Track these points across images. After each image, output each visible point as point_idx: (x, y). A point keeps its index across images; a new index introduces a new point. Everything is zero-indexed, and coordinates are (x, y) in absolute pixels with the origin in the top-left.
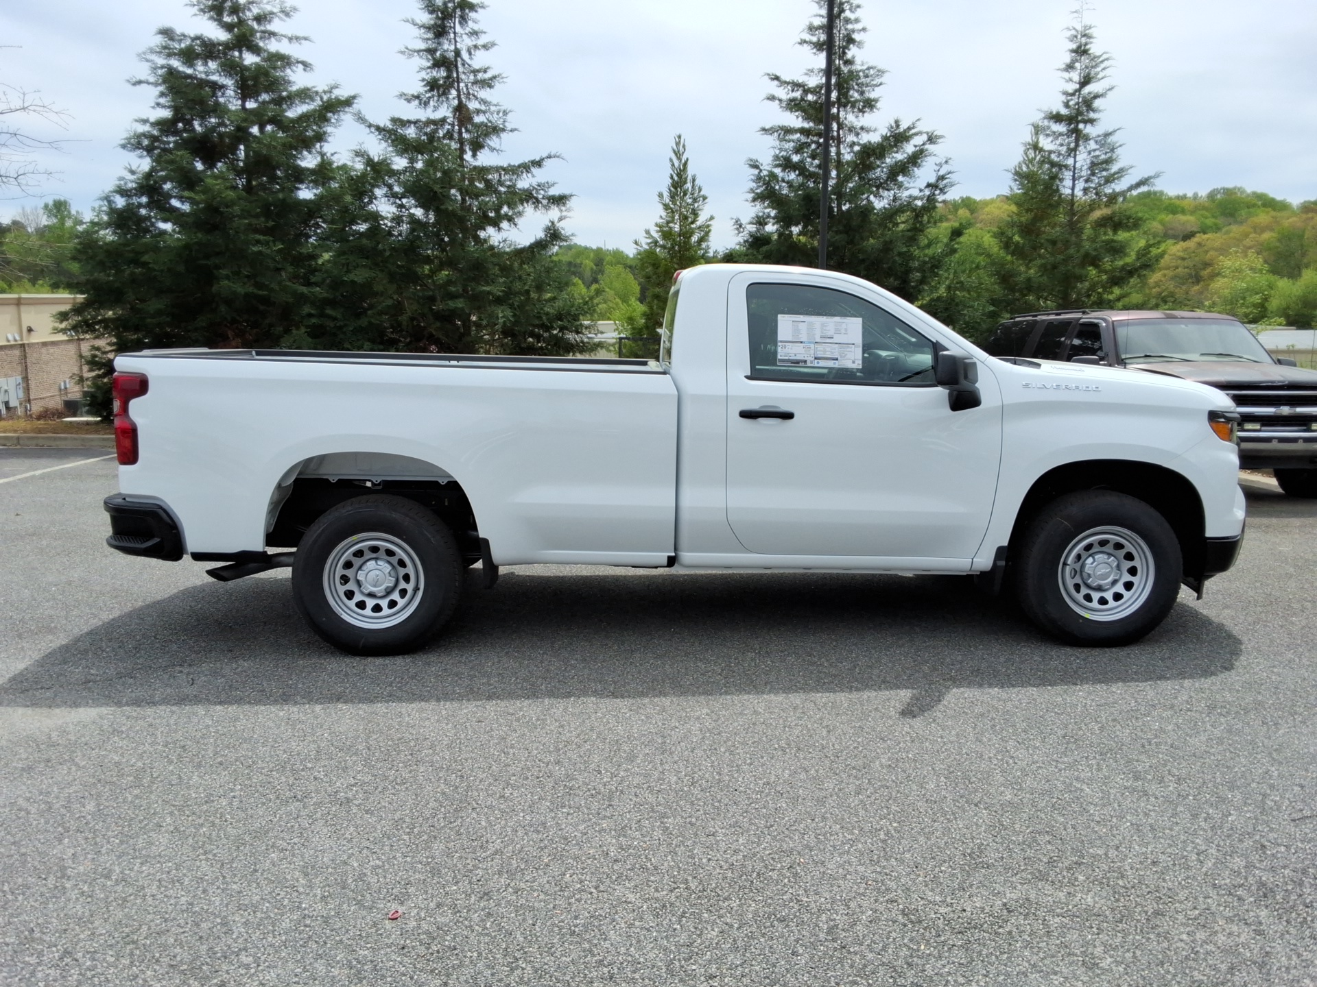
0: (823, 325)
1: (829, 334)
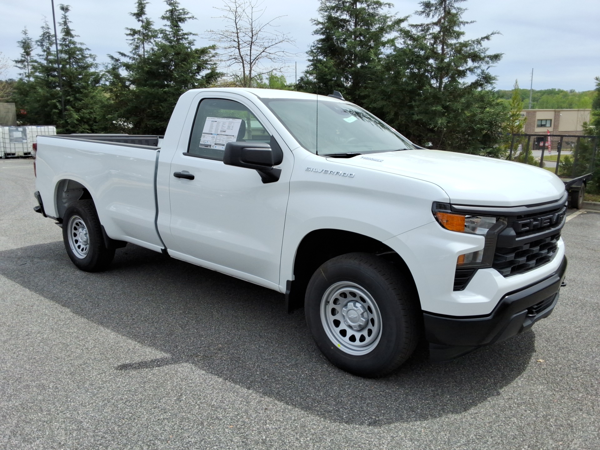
0: (224, 123)
1: (225, 129)
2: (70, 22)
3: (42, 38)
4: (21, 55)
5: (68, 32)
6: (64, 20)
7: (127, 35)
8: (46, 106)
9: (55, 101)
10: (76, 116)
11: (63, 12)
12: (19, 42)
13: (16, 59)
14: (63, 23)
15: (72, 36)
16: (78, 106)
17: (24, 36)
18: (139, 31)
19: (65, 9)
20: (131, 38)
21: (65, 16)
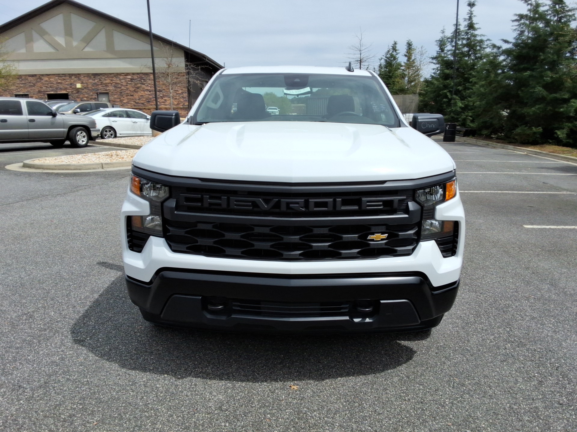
2: (475, 16)
3: (453, 34)
4: (436, 52)
5: (471, 26)
6: (470, 15)
7: (513, 21)
8: (438, 96)
9: (445, 91)
10: (460, 104)
11: (469, 8)
12: (437, 41)
13: (432, 57)
14: (468, 18)
15: (474, 29)
16: (466, 95)
17: (442, 35)
18: (527, 16)
19: (471, 5)
20: (517, 23)
21: (471, 11)
